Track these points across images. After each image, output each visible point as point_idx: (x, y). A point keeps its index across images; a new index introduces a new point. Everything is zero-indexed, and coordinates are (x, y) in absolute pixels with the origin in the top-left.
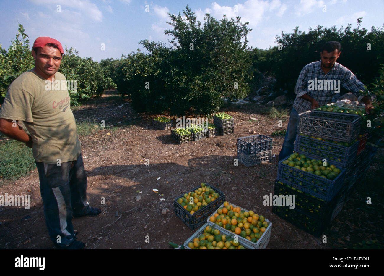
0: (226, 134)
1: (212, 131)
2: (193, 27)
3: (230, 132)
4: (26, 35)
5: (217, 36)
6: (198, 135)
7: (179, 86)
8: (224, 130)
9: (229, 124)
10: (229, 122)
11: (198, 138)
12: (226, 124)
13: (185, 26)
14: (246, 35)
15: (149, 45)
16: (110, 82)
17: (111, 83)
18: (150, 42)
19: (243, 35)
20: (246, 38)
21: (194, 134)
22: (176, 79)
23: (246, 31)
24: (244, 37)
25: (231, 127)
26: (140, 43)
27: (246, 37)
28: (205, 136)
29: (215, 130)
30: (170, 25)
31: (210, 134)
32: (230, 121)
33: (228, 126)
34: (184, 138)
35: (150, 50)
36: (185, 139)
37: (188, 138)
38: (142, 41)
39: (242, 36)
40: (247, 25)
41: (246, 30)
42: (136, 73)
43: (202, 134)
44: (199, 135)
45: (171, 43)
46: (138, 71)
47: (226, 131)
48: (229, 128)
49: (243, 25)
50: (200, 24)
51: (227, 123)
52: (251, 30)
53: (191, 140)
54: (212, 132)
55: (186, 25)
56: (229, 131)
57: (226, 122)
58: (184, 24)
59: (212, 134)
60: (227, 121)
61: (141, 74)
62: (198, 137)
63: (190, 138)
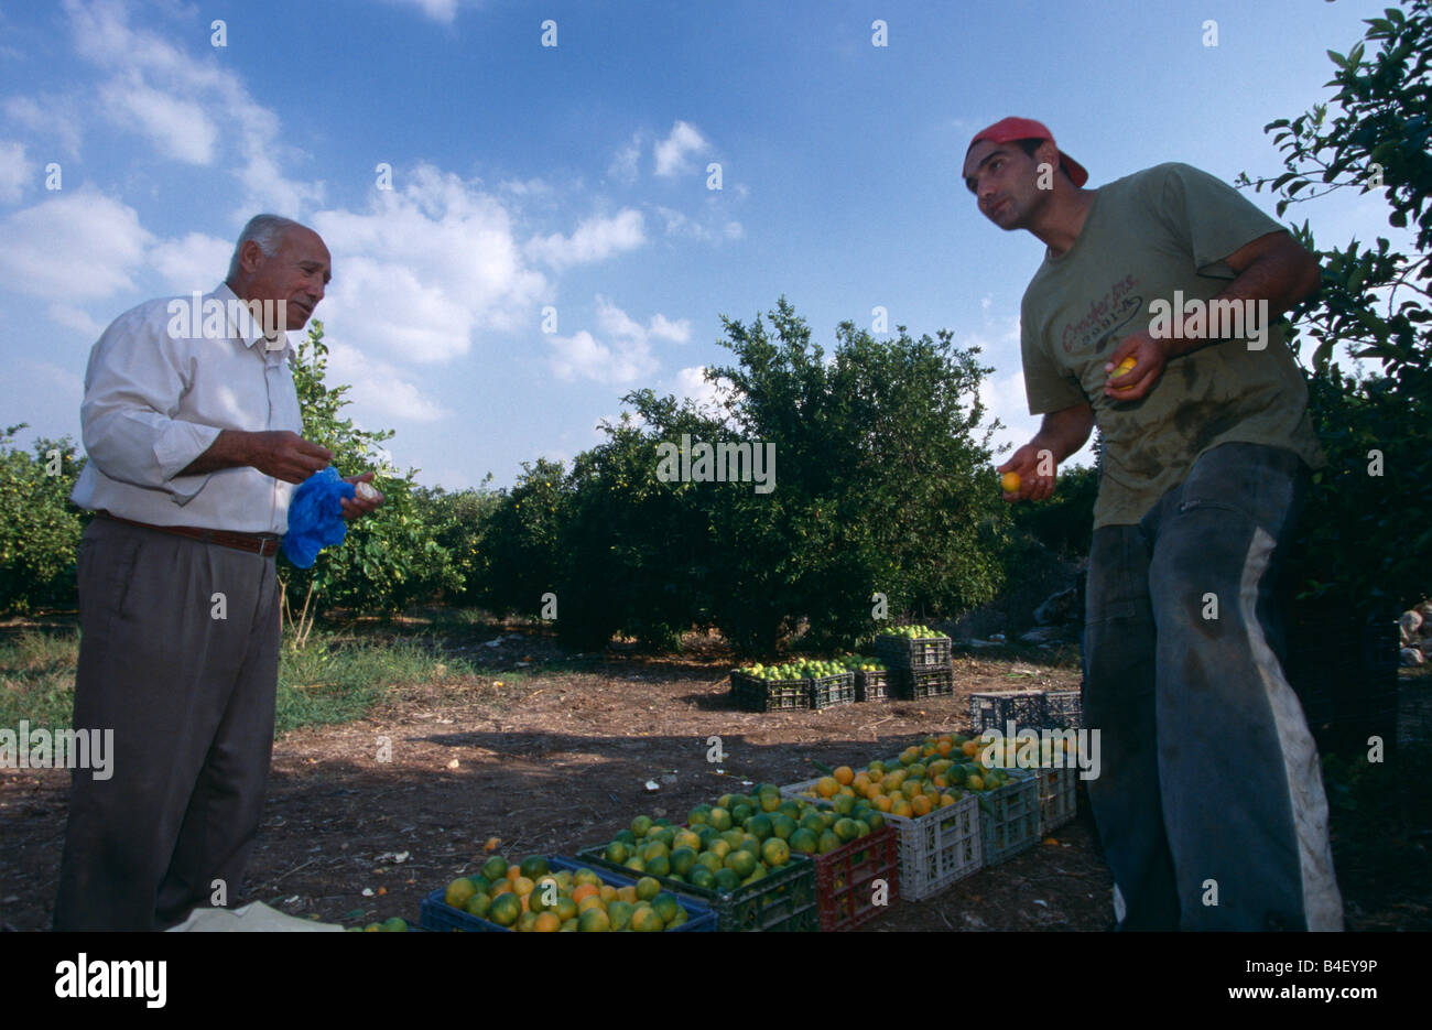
0: (926, 693)
1: (877, 678)
2: (797, 361)
3: (938, 688)
4: (325, 348)
5: (879, 385)
6: (827, 688)
7: (757, 532)
8: (918, 678)
9: (936, 655)
10: (936, 650)
11: (828, 700)
12: (923, 657)
13: (776, 353)
14: (976, 385)
15: (657, 407)
16: (441, 565)
17: (445, 569)
18: (658, 398)
19: (965, 385)
20: (977, 399)
21: (813, 683)
22: (746, 511)
23: (976, 374)
24: (971, 395)
25: (943, 670)
26: (625, 399)
27: (976, 393)
28: (849, 695)
29: (886, 677)
30: (727, 348)
31: (869, 689)
32: (936, 644)
33: (930, 661)
34: (780, 692)
35: (658, 423)
36: (784, 694)
37: (794, 692)
38: (634, 394)
39: (964, 390)
40: (975, 357)
41: (973, 371)
42: (615, 485)
43: (840, 686)
44: (831, 689)
45: (724, 407)
46: (621, 481)
47: (926, 682)
48: (935, 674)
49: (962, 354)
50: (819, 353)
51: (927, 652)
52: (990, 371)
53: (803, 703)
54: (876, 683)
55: (779, 352)
56: (935, 683)
57: (923, 650)
58: (773, 350)
59: (876, 689)
60: (928, 646)
61: (630, 489)
62: (828, 695)
63: (798, 693)
